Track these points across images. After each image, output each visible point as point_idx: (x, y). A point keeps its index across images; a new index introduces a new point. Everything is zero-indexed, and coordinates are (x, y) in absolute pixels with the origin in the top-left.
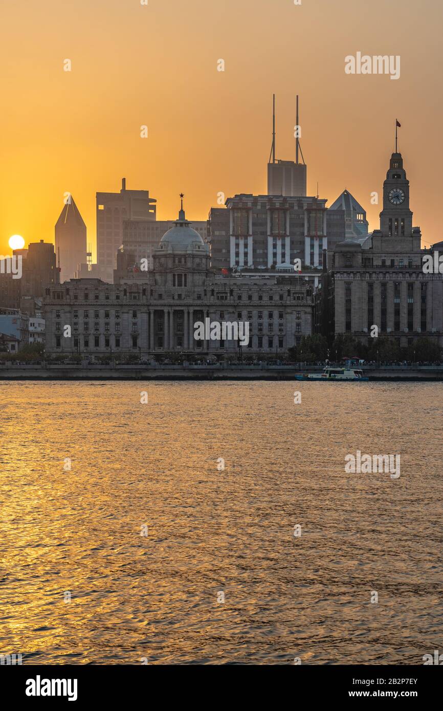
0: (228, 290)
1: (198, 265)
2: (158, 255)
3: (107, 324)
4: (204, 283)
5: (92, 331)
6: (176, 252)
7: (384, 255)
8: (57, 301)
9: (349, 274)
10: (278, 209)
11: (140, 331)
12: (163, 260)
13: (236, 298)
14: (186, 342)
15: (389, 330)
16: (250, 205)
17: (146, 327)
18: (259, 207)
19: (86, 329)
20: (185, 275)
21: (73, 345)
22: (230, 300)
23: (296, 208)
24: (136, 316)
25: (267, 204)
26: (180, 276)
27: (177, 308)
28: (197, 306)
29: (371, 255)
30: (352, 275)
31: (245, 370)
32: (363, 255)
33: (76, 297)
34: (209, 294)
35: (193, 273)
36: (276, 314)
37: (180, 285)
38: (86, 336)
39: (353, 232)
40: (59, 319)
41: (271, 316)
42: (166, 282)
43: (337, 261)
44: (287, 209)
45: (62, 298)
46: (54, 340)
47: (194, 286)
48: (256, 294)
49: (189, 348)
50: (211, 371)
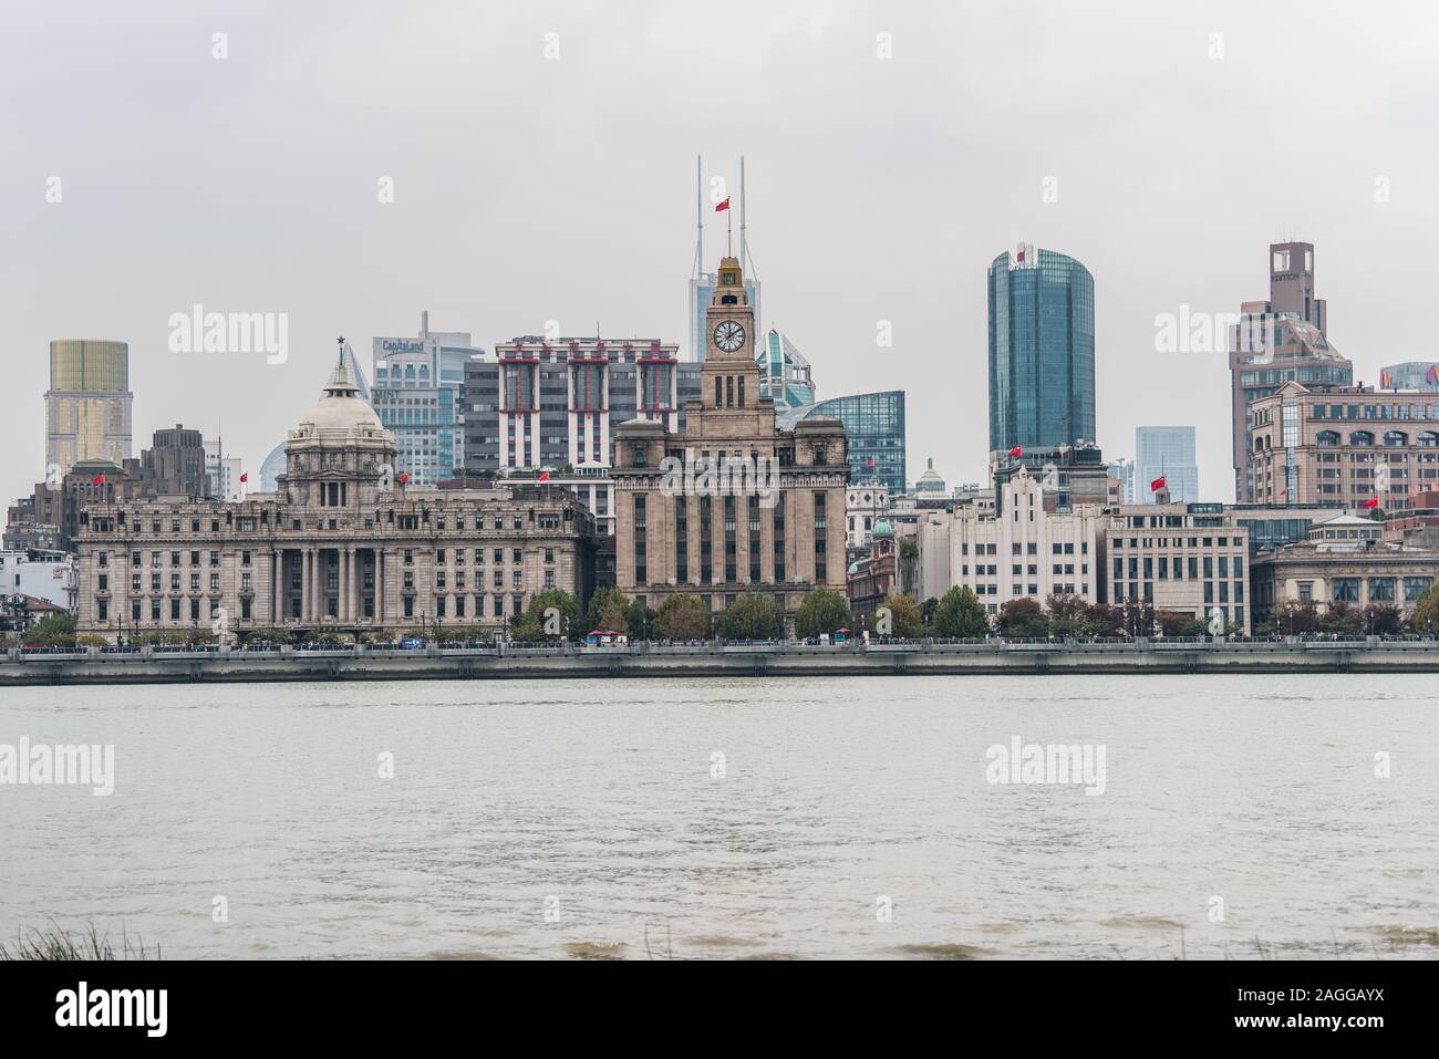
0: (418, 510)
1: (368, 465)
2: (293, 450)
3: (195, 577)
4: (377, 499)
5: (166, 590)
6: (327, 444)
7: (705, 443)
8: (100, 536)
9: (642, 479)
10: (586, 363)
11: (256, 590)
12: (302, 457)
13: (435, 526)
14: (341, 608)
15: (716, 580)
16: (536, 356)
17: (266, 581)
18: (553, 360)
19: (156, 586)
20: (344, 485)
21: (131, 617)
22: (423, 530)
23: (622, 360)
24: (249, 562)
25: (568, 354)
26: (333, 486)
27: (326, 546)
28: (361, 541)
29: (683, 444)
30: (646, 481)
32: (670, 444)
33: (137, 528)
34: (384, 519)
35: (358, 481)
36: (508, 553)
37: (333, 503)
38: (156, 601)
40: (105, 570)
41: (498, 558)
42: (307, 497)
43: (618, 454)
44: (604, 363)
45: (111, 530)
46: (95, 608)
47: (360, 505)
48: (472, 517)
49: (347, 619)
50: (332, 660)
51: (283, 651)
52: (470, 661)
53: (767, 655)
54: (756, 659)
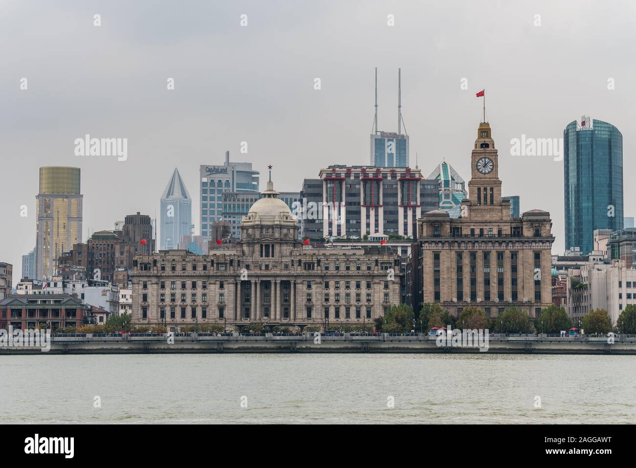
0: (315, 260)
1: (286, 235)
2: (246, 227)
3: (194, 295)
4: (291, 253)
5: (178, 302)
6: (263, 223)
7: (473, 224)
8: (144, 272)
9: (438, 243)
10: (371, 180)
11: (227, 302)
12: (250, 231)
13: (323, 268)
14: (272, 313)
15: (479, 300)
16: (343, 175)
17: (232, 298)
18: (352, 178)
19: (173, 300)
20: (273, 246)
21: (159, 316)
22: (317, 270)
23: (389, 178)
24: (223, 287)
25: (360, 175)
26: (267, 246)
27: (264, 279)
28: (283, 276)
29: (460, 224)
30: (440, 245)
31: (328, 340)
32: (452, 224)
33: (163, 268)
34: (296, 265)
35: (281, 243)
36: (363, 283)
37: (267, 255)
38: (173, 308)
39: (452, 202)
40: (146, 291)
41: (358, 286)
42: (253, 252)
43: (425, 230)
44: (380, 180)
45: (150, 269)
46: (140, 312)
47: (282, 256)
48: (344, 264)
49: (275, 319)
50: (293, 342)
51: (267, 336)
52: (367, 343)
53: (532, 343)
54: (526, 344)
